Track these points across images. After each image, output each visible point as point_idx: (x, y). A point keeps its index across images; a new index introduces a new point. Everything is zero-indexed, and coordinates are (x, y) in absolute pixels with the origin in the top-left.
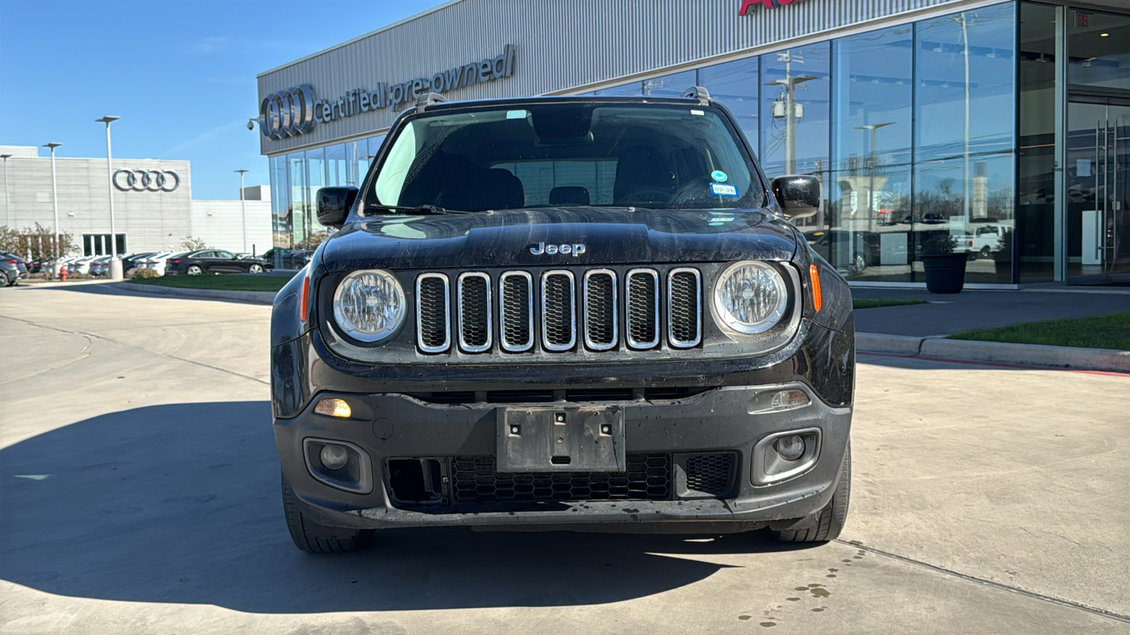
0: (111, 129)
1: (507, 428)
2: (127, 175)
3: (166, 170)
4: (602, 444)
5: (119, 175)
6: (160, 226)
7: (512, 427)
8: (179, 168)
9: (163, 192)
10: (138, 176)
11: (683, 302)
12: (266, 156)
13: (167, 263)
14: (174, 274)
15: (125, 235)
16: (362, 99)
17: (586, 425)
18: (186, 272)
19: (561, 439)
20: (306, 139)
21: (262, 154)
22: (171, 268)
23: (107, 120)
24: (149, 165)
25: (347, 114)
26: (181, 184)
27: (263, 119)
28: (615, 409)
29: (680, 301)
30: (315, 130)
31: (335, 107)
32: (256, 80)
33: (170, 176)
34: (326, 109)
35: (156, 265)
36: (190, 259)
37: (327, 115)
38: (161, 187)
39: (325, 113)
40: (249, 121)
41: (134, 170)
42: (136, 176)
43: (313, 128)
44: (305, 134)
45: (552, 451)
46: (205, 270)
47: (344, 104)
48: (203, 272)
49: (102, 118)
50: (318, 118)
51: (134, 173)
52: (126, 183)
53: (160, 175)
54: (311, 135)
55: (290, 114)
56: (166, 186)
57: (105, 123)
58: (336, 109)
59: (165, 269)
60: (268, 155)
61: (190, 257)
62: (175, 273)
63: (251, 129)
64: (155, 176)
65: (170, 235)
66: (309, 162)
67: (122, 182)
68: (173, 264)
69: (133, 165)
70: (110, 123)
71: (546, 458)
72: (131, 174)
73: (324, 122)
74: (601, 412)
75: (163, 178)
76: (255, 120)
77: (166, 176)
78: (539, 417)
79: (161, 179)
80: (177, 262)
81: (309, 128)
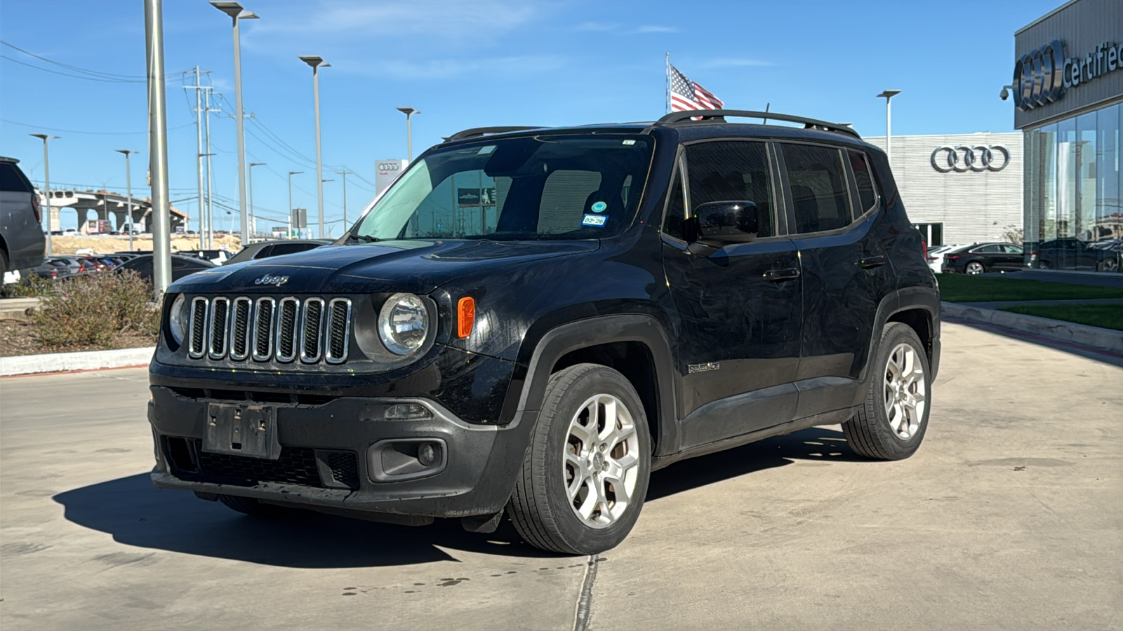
0: (892, 103)
1: (209, 418)
2: (947, 153)
3: (994, 145)
4: (260, 435)
5: (938, 154)
6: (983, 213)
7: (213, 417)
8: (1009, 143)
9: (989, 172)
10: (961, 155)
11: (339, 326)
12: (1021, 130)
13: (944, 258)
14: (951, 272)
15: (942, 223)
16: (1110, 55)
17: (251, 420)
18: (965, 271)
19: (237, 429)
20: (1058, 108)
21: (1016, 127)
22: (948, 266)
23: (888, 94)
24: (974, 140)
25: (1095, 75)
26: (1011, 161)
27: (1017, 86)
28: (268, 408)
29: (337, 325)
30: (1066, 96)
31: (1084, 67)
32: (1014, 39)
33: (998, 152)
34: (1075, 70)
35: (935, 261)
36: (971, 254)
37: (1075, 78)
38: (987, 166)
39: (1074, 74)
40: (1002, 89)
41: (956, 147)
42: (958, 155)
43: (1064, 94)
44: (1055, 101)
45: (232, 439)
46: (987, 268)
47: (1092, 63)
48: (985, 271)
49: (882, 93)
50: (1067, 81)
51: (956, 151)
52: (947, 164)
53: (986, 152)
54: (1062, 103)
55: (1041, 79)
56: (992, 165)
57: (886, 98)
58: (1085, 69)
59: (942, 265)
60: (1023, 128)
61: (970, 251)
62: (952, 270)
63: (1004, 98)
64: (981, 153)
65: (995, 224)
66: (1081, 133)
67: (942, 161)
68: (950, 259)
69: (954, 141)
70: (891, 98)
71: (228, 444)
72: (952, 153)
73: (1072, 85)
74: (260, 410)
75: (989, 155)
76: (1009, 87)
77: (993, 152)
78: (226, 410)
79: (987, 155)
80: (954, 257)
81: (1059, 94)
